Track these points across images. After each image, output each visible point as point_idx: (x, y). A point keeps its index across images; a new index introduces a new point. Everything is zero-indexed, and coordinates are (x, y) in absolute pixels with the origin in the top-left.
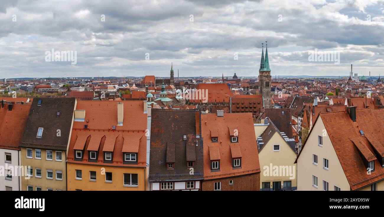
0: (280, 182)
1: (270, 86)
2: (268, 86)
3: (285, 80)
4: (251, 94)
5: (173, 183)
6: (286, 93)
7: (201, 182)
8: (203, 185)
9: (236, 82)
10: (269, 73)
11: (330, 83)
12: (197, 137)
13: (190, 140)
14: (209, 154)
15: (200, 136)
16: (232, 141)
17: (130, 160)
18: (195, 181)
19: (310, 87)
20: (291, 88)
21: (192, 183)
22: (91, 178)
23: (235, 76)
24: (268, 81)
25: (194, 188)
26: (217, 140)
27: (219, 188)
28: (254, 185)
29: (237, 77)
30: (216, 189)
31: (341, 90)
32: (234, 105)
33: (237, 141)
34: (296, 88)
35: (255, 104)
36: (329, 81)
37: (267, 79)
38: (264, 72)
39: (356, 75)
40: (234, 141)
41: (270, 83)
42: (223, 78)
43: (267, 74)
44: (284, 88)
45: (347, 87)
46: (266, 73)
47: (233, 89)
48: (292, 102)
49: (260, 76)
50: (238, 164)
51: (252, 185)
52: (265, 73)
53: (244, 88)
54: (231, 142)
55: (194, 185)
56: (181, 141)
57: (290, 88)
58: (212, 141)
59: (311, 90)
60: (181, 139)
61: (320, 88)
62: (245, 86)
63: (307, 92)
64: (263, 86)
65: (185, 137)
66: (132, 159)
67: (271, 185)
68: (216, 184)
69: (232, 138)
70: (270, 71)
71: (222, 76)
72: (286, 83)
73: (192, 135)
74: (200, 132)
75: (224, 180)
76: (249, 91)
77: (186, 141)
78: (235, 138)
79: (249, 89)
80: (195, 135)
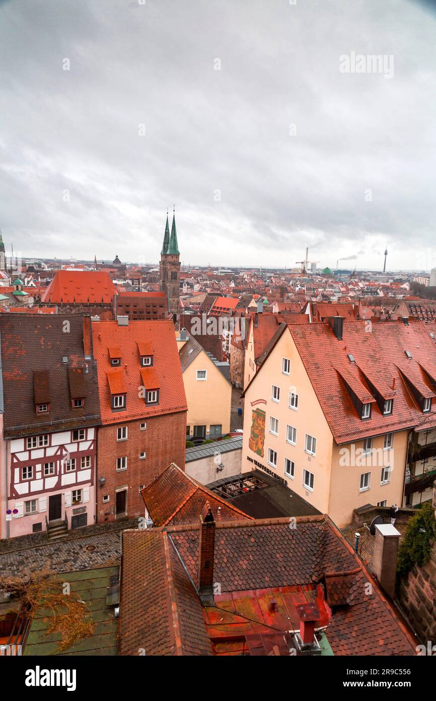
0: (205, 426)
1: (178, 278)
2: (176, 278)
3: (198, 270)
4: (143, 290)
5: (48, 436)
6: (201, 291)
7: (97, 428)
8: (99, 434)
9: (119, 270)
10: (177, 257)
11: (271, 277)
12: (86, 358)
13: (74, 364)
14: (108, 386)
15: (92, 356)
16: (144, 364)
18: (87, 429)
19: (239, 283)
20: (208, 282)
21: (82, 432)
23: (117, 260)
24: (174, 270)
25: (84, 439)
26: (120, 363)
27: (124, 436)
29: (120, 262)
30: (119, 437)
31: (289, 289)
32: (121, 308)
33: (152, 364)
34: (216, 283)
35: (155, 307)
36: (268, 275)
37: (173, 267)
39: (313, 265)
40: (145, 364)
41: (178, 275)
42: (96, 261)
43: (175, 259)
44: (198, 283)
45: (299, 286)
46: (172, 258)
47: (114, 282)
49: (163, 263)
50: (154, 399)
51: (174, 428)
53: (132, 280)
54: (142, 365)
55: (85, 434)
56: (59, 366)
57: (207, 284)
58: (112, 364)
59: (241, 287)
60: (59, 364)
61: (255, 285)
62: (135, 278)
64: (167, 278)
65: (65, 360)
67: (190, 432)
68: (120, 430)
69: (144, 359)
70: (179, 255)
71: (94, 260)
72: (200, 275)
73: (78, 355)
74: (92, 350)
75: (133, 423)
76: (140, 286)
77: (68, 365)
78: (148, 359)
79: (141, 283)
80: (83, 355)
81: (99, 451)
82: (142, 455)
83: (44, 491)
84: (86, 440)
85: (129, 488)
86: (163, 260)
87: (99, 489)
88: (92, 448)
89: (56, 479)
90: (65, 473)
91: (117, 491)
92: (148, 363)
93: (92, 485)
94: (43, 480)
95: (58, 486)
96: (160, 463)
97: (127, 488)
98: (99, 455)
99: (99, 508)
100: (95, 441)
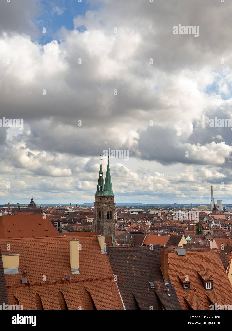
1: (113, 218)
6: (120, 231)
10: (111, 199)
12: (166, 284)
13: (159, 288)
15: (169, 282)
16: (207, 289)
23: (32, 204)
24: (110, 210)
26: (189, 288)
29: (35, 205)
33: (212, 288)
37: (109, 207)
38: (104, 197)
41: (113, 215)
43: (110, 200)
45: (213, 222)
46: (108, 199)
49: (98, 204)
52: (106, 198)
54: (205, 289)
56: (149, 290)
58: (184, 288)
60: (149, 288)
64: (103, 218)
65: (152, 284)
69: (206, 283)
70: (113, 196)
73: (160, 281)
74: (168, 276)
76: (60, 227)
77: (154, 289)
78: (209, 284)
79: (60, 225)
80: (163, 281)
86: (97, 201)
92: (209, 287)
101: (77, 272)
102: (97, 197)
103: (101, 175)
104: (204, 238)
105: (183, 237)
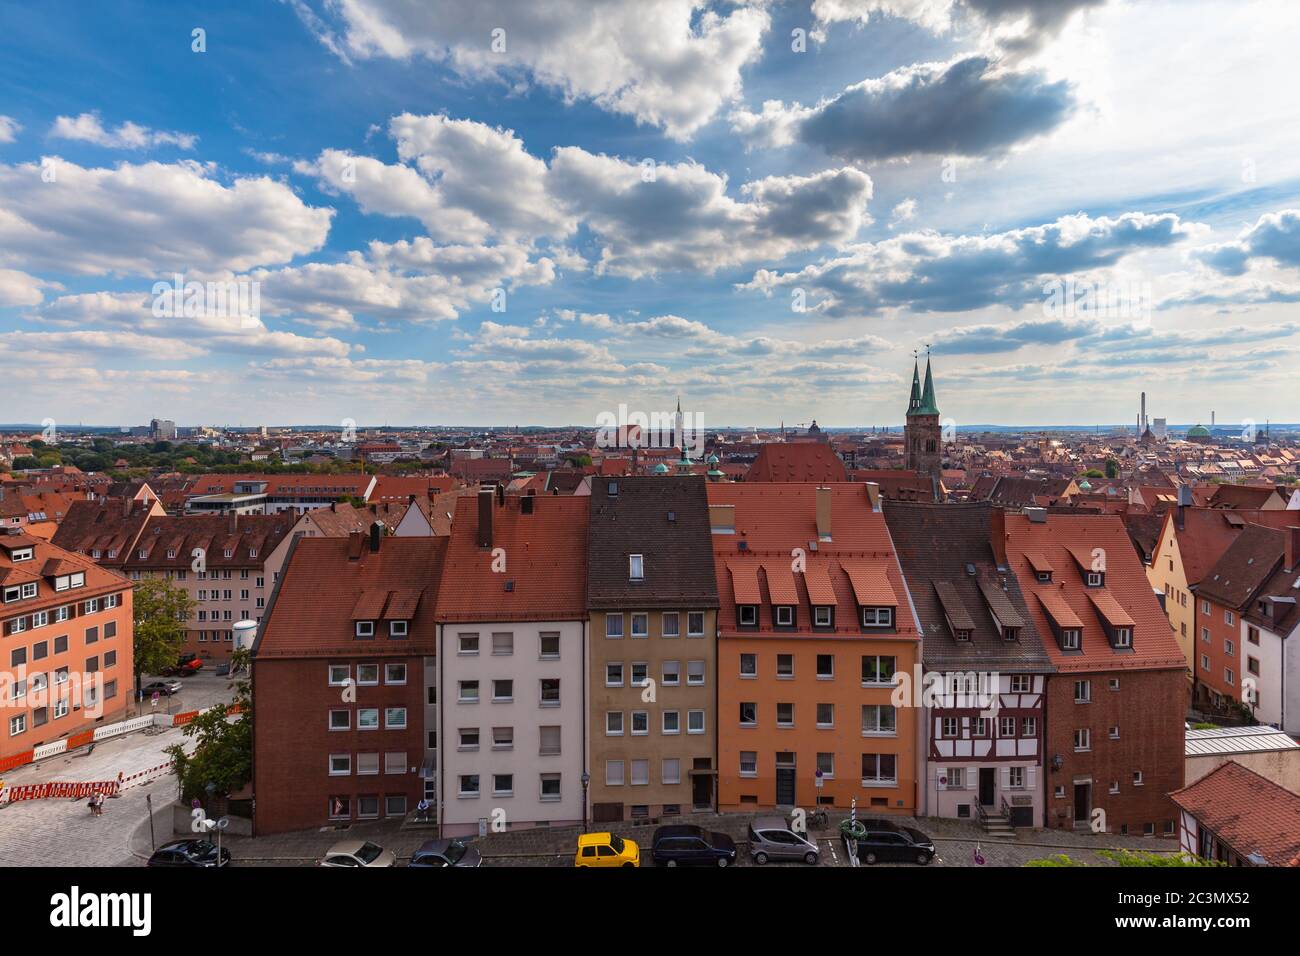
7: (1048, 677)
8: (1049, 687)
10: (935, 419)
12: (999, 569)
13: (985, 576)
14: (1043, 613)
15: (1007, 566)
16: (1090, 584)
17: (877, 624)
18: (1033, 676)
21: (1025, 680)
22: (779, 672)
24: (931, 437)
25: (1028, 691)
26: (1050, 580)
27: (1084, 696)
28: (1170, 697)
29: (819, 430)
30: (1077, 696)
31: (1123, 463)
33: (1103, 584)
37: (929, 433)
38: (922, 416)
40: (1093, 584)
43: (931, 421)
46: (927, 420)
48: (989, 490)
49: (911, 427)
50: (1124, 642)
54: (1087, 584)
55: (1029, 684)
56: (964, 578)
58: (1038, 580)
60: (964, 574)
63: (1014, 468)
64: (919, 450)
65: (971, 569)
66: (880, 622)
69: (1089, 575)
70: (938, 416)
71: (780, 427)
73: (987, 564)
74: (1004, 557)
75: (1096, 678)
77: (975, 576)
78: (1096, 577)
80: (993, 563)
81: (1049, 713)
82: (1113, 731)
83: (973, 758)
84: (1031, 693)
85: (1094, 781)
86: (910, 423)
87: (1049, 772)
88: (1039, 706)
89: (988, 744)
90: (1001, 738)
91: (1076, 782)
92: (1096, 582)
93: (1039, 764)
94: (971, 742)
95: (992, 756)
96: (1142, 751)
97: (1090, 780)
98: (1049, 719)
99: (1050, 804)
100: (1044, 697)
101: (828, 540)
102: (909, 417)
103: (916, 382)
104: (1118, 484)
105: (1073, 483)
